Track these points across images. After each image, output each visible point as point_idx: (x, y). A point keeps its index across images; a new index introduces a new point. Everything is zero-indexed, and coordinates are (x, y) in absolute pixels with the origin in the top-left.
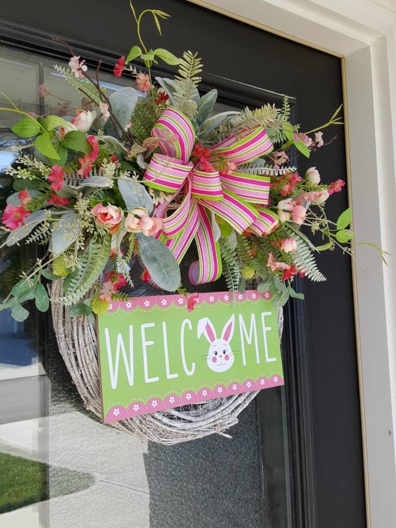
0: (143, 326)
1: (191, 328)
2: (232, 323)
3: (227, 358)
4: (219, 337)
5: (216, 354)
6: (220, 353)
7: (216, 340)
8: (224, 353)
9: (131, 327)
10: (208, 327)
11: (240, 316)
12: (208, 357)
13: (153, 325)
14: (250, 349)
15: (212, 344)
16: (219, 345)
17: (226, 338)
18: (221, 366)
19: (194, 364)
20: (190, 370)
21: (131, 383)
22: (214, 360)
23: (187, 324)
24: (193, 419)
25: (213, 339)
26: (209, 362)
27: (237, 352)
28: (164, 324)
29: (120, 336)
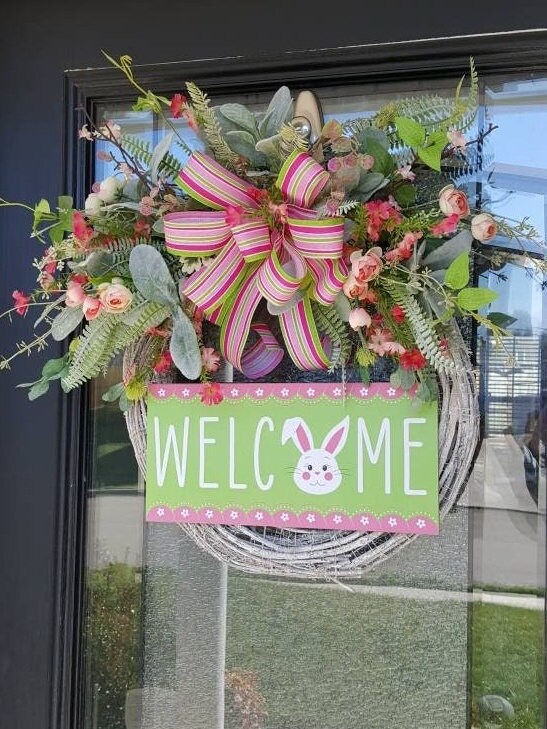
0: (203, 420)
1: (272, 429)
2: (343, 428)
3: (329, 477)
4: (318, 446)
5: (310, 468)
6: (317, 467)
7: (313, 450)
8: (325, 469)
9: (187, 419)
10: (300, 431)
11: (361, 421)
12: (296, 471)
13: (216, 419)
14: (374, 472)
15: (305, 454)
16: (317, 456)
17: (331, 448)
18: (317, 487)
19: (272, 477)
20: (265, 483)
21: (181, 483)
22: (306, 476)
23: (266, 424)
24: (276, 548)
25: (306, 447)
26: (297, 478)
27: (348, 472)
28: (232, 420)
29: (172, 427)
